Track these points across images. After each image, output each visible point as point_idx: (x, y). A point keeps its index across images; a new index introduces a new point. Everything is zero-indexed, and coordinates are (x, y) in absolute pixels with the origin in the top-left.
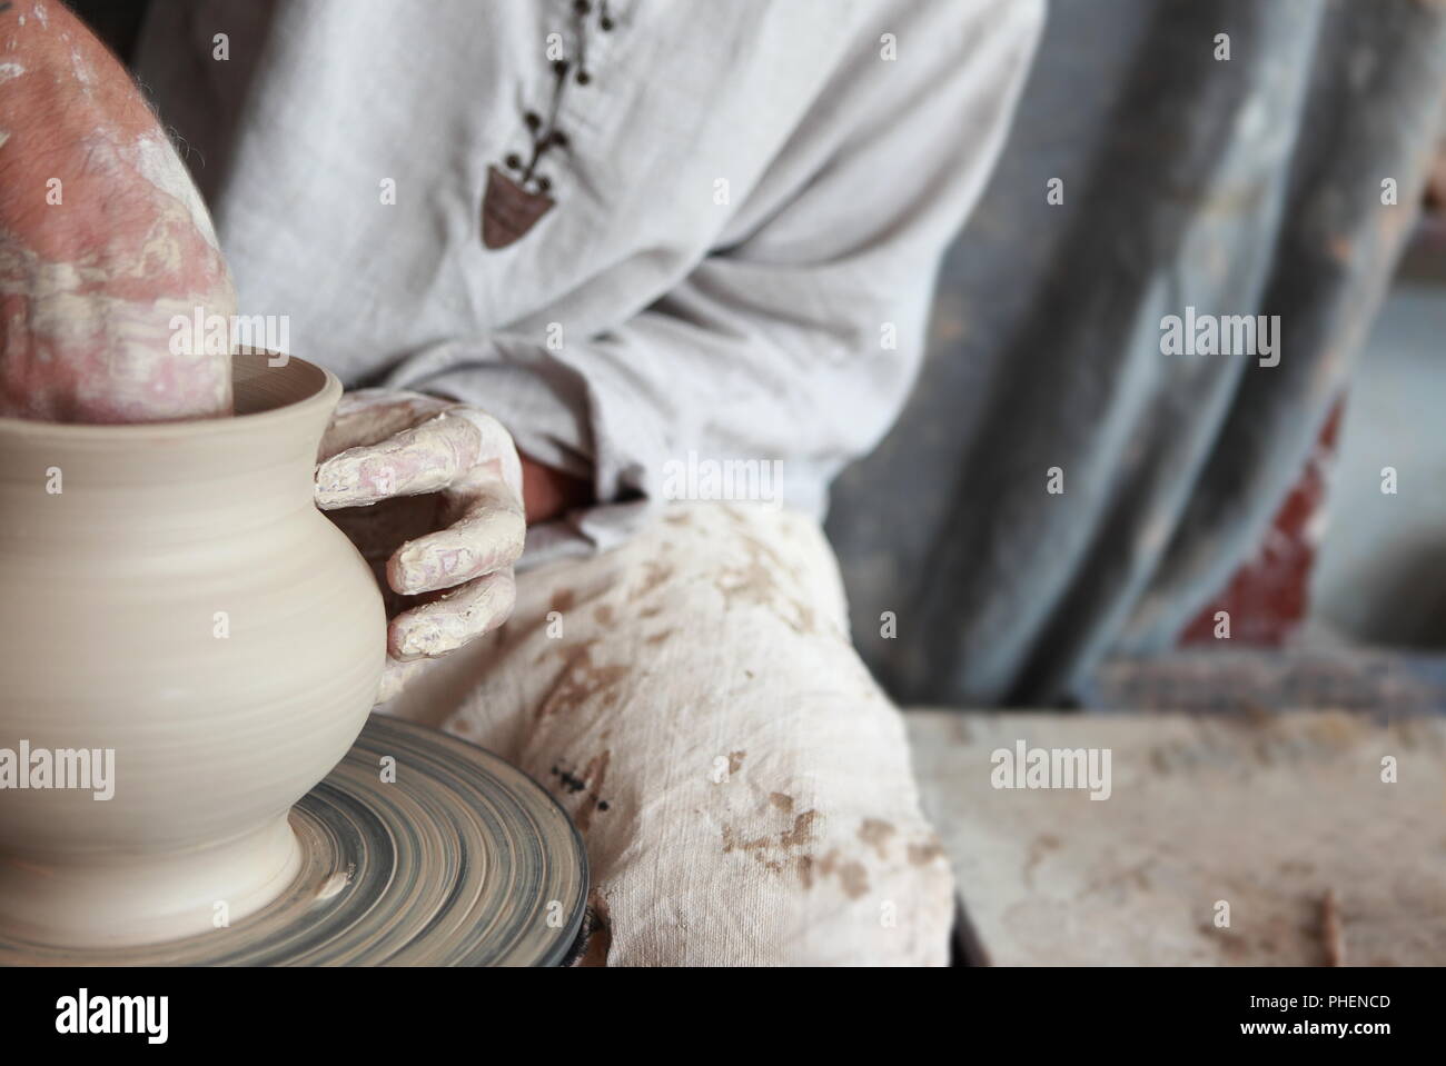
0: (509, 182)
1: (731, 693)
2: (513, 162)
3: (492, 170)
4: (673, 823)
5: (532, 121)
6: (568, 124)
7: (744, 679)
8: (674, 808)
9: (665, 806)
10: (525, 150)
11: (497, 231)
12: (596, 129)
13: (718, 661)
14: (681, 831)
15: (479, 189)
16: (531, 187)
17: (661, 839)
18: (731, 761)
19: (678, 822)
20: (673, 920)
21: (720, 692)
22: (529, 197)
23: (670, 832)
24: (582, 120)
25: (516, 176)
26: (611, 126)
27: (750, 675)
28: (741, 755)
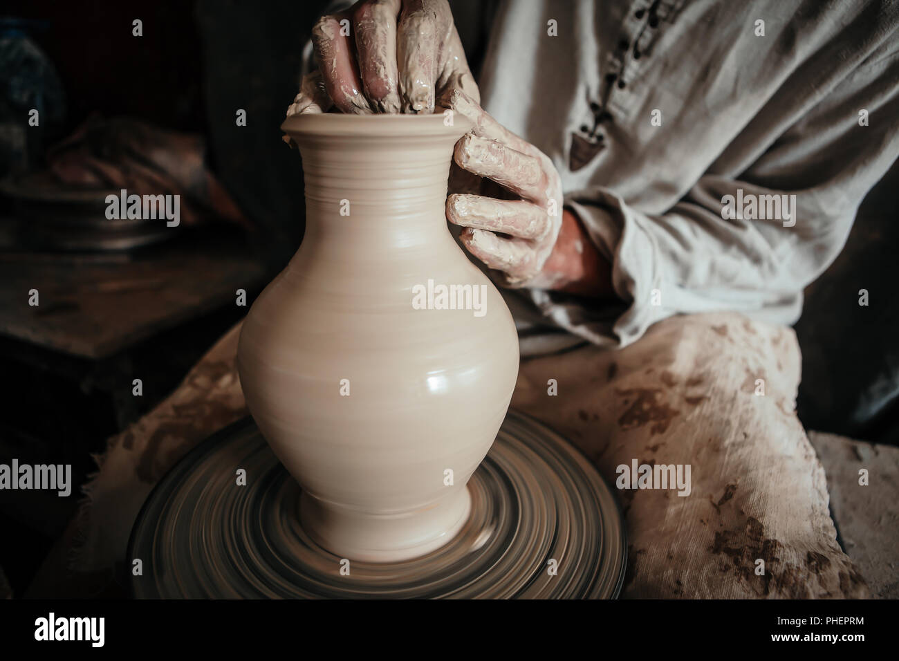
0: (582, 139)
1: (733, 444)
2: (584, 129)
3: (574, 135)
4: (686, 523)
5: (593, 107)
6: (612, 108)
7: (743, 437)
8: (687, 514)
9: (682, 510)
10: (590, 123)
11: (576, 163)
12: (627, 112)
13: (728, 423)
14: (689, 530)
15: (568, 145)
16: (594, 140)
17: (676, 530)
18: (727, 490)
19: (689, 523)
20: (674, 585)
21: (727, 442)
22: (593, 146)
23: (683, 528)
24: (620, 108)
25: (585, 136)
26: (635, 111)
27: (746, 435)
28: (734, 487)
